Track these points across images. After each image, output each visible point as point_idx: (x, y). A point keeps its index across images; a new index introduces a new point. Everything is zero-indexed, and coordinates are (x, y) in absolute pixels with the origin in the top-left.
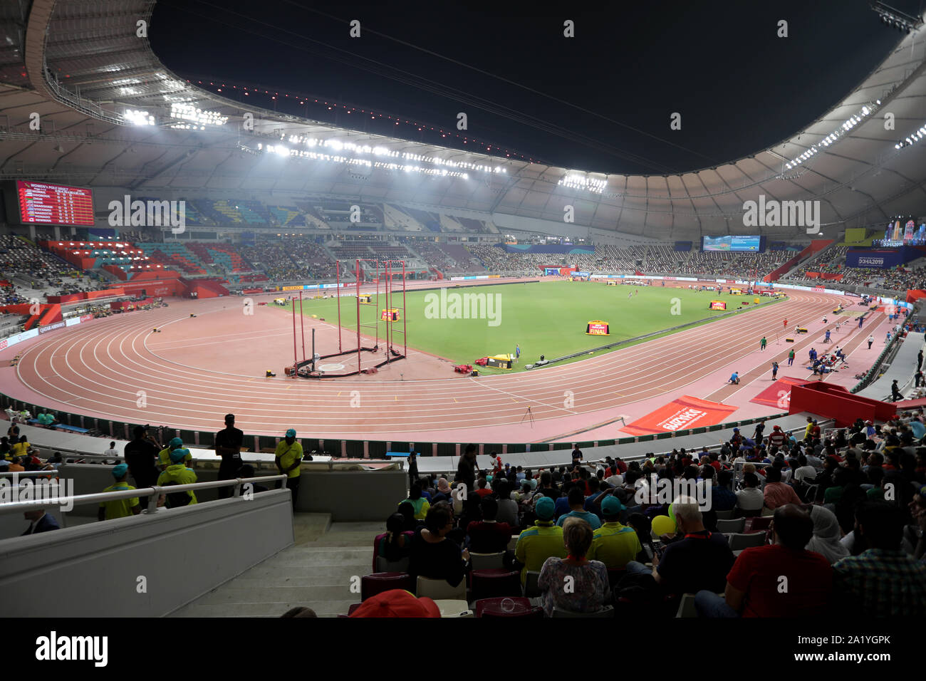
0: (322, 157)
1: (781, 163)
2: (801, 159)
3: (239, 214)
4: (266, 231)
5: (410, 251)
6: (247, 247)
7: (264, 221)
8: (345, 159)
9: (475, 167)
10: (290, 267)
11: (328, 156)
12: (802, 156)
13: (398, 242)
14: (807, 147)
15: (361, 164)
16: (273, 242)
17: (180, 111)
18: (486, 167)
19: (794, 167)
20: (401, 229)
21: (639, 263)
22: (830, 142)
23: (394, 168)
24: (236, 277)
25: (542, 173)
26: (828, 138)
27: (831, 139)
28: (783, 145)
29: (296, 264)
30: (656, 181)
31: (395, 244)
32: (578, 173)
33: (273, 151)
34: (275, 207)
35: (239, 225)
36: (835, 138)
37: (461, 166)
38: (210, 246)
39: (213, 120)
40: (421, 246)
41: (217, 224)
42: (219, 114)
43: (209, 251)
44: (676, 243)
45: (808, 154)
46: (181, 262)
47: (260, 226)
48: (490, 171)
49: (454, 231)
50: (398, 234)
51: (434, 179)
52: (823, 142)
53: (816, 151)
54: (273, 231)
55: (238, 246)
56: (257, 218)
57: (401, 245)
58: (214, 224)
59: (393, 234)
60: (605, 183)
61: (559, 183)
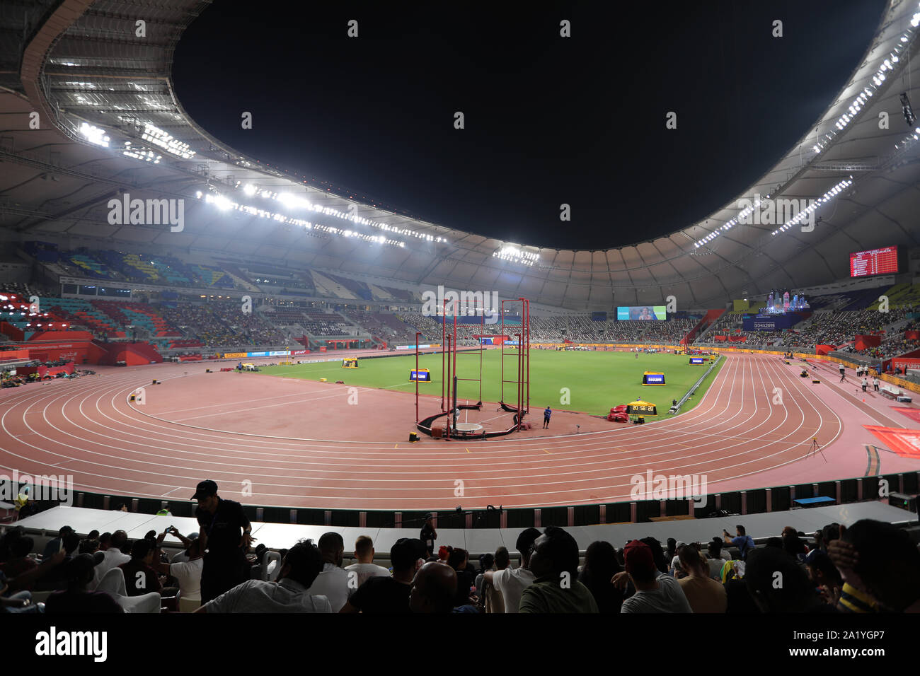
0: (262, 213)
1: (691, 243)
2: (707, 240)
3: (156, 270)
4: (190, 291)
5: (346, 319)
6: (167, 308)
7: (186, 280)
8: (286, 218)
9: (418, 236)
10: (225, 332)
11: (268, 214)
12: (707, 237)
13: (332, 310)
14: (711, 231)
15: (300, 225)
16: (198, 304)
17: (153, 134)
18: (428, 236)
19: (701, 246)
20: (334, 296)
21: (564, 332)
22: (730, 226)
23: (333, 232)
24: (165, 342)
25: (478, 245)
26: (728, 224)
27: (731, 224)
28: (693, 227)
29: (230, 329)
30: (583, 256)
31: (330, 311)
32: (513, 246)
33: (212, 202)
34: (197, 266)
35: (159, 283)
36: (733, 224)
37: (405, 234)
38: (124, 305)
39: (181, 152)
40: (356, 315)
41: (130, 279)
42: (188, 146)
43: (122, 310)
44: (593, 313)
45: (712, 236)
46: (90, 321)
47: (182, 284)
48: (432, 240)
49: (385, 301)
50: (333, 301)
51: (371, 246)
52: (724, 226)
53: (718, 233)
54: (197, 292)
55: (158, 306)
56: (178, 276)
57: (336, 313)
58: (128, 280)
59: (327, 300)
60: (538, 256)
61: (494, 255)
